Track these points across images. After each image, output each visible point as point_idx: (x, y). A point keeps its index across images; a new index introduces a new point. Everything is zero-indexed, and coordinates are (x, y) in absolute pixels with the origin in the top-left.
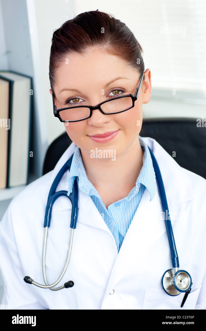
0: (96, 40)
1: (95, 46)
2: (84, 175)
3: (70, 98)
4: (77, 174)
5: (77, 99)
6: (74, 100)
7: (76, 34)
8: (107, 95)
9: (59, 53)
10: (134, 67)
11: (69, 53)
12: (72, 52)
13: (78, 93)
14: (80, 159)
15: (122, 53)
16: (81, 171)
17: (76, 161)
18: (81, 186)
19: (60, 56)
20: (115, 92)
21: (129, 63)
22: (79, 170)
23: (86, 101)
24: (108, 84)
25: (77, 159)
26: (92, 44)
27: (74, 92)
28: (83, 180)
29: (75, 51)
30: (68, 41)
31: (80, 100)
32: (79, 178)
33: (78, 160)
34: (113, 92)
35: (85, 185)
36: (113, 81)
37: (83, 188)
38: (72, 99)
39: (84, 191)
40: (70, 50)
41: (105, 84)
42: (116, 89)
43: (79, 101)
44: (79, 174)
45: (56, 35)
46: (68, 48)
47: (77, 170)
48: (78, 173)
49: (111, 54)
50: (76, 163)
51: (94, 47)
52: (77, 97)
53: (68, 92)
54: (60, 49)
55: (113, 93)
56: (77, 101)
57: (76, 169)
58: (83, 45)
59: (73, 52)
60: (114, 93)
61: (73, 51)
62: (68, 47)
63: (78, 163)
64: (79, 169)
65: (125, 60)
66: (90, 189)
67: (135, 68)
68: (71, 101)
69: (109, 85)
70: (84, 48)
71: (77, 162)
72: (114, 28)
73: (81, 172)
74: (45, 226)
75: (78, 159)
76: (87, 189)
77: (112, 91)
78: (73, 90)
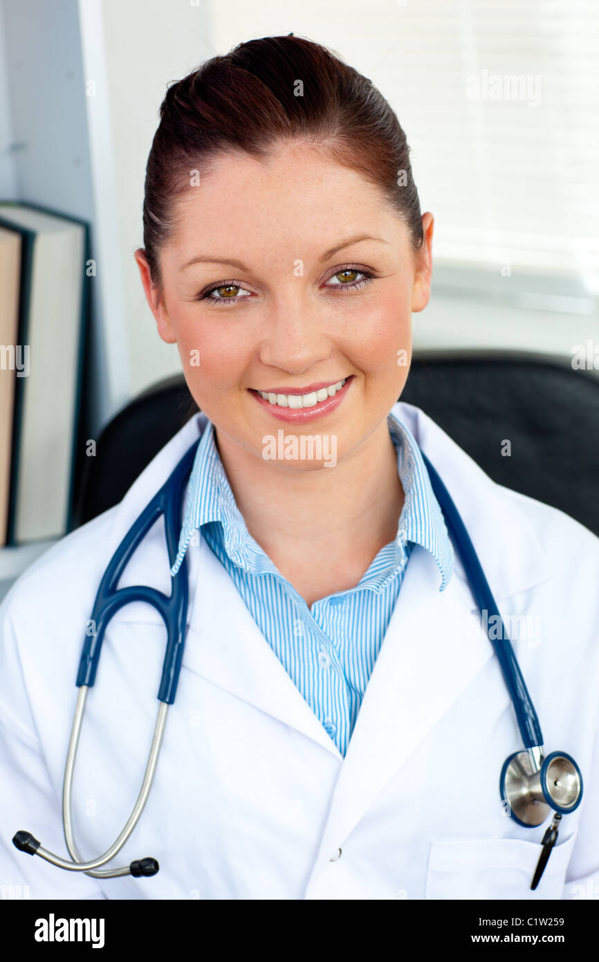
0: (304, 121)
1: (300, 138)
2: (236, 517)
3: (212, 284)
4: (217, 513)
5: (231, 288)
6: (223, 291)
7: (246, 99)
8: (322, 282)
9: (187, 152)
10: (399, 210)
11: (221, 152)
12: (231, 150)
13: (241, 272)
14: (219, 468)
15: (373, 163)
16: (225, 503)
17: (210, 476)
18: (232, 548)
19: (191, 159)
20: (346, 274)
21: (387, 196)
22: (221, 500)
23: (260, 295)
24: (332, 252)
25: (211, 470)
26: (292, 132)
27: (229, 268)
28: (235, 530)
29: (239, 147)
30: (221, 117)
31: (241, 293)
32: (223, 525)
33: (215, 472)
34: (339, 276)
35: (241, 543)
36: (345, 245)
37: (237, 552)
38: (219, 288)
39: (243, 564)
40: (224, 144)
41: (323, 250)
42: (349, 267)
43: (236, 294)
44: (222, 515)
45: (178, 95)
46: (218, 137)
47: (216, 502)
48: (219, 511)
49: (343, 164)
50: (210, 481)
51: (297, 139)
52: (236, 283)
53: (210, 266)
54: (194, 139)
55: (339, 279)
56: (231, 294)
57: (212, 501)
58: (264, 132)
59: (234, 151)
60: (342, 279)
61: (235, 148)
62: (220, 135)
63: (215, 480)
64: (219, 500)
65: (380, 186)
66: (255, 555)
67: (401, 213)
68: (216, 294)
69: (334, 256)
70: (267, 141)
71: (214, 478)
72: (350, 92)
73: (227, 508)
74: (79, 684)
75: (215, 468)
76: (247, 556)
77: (337, 274)
78: (227, 262)
